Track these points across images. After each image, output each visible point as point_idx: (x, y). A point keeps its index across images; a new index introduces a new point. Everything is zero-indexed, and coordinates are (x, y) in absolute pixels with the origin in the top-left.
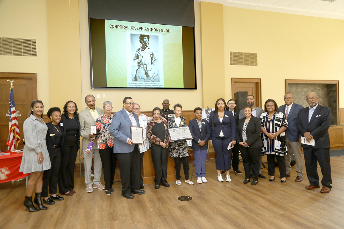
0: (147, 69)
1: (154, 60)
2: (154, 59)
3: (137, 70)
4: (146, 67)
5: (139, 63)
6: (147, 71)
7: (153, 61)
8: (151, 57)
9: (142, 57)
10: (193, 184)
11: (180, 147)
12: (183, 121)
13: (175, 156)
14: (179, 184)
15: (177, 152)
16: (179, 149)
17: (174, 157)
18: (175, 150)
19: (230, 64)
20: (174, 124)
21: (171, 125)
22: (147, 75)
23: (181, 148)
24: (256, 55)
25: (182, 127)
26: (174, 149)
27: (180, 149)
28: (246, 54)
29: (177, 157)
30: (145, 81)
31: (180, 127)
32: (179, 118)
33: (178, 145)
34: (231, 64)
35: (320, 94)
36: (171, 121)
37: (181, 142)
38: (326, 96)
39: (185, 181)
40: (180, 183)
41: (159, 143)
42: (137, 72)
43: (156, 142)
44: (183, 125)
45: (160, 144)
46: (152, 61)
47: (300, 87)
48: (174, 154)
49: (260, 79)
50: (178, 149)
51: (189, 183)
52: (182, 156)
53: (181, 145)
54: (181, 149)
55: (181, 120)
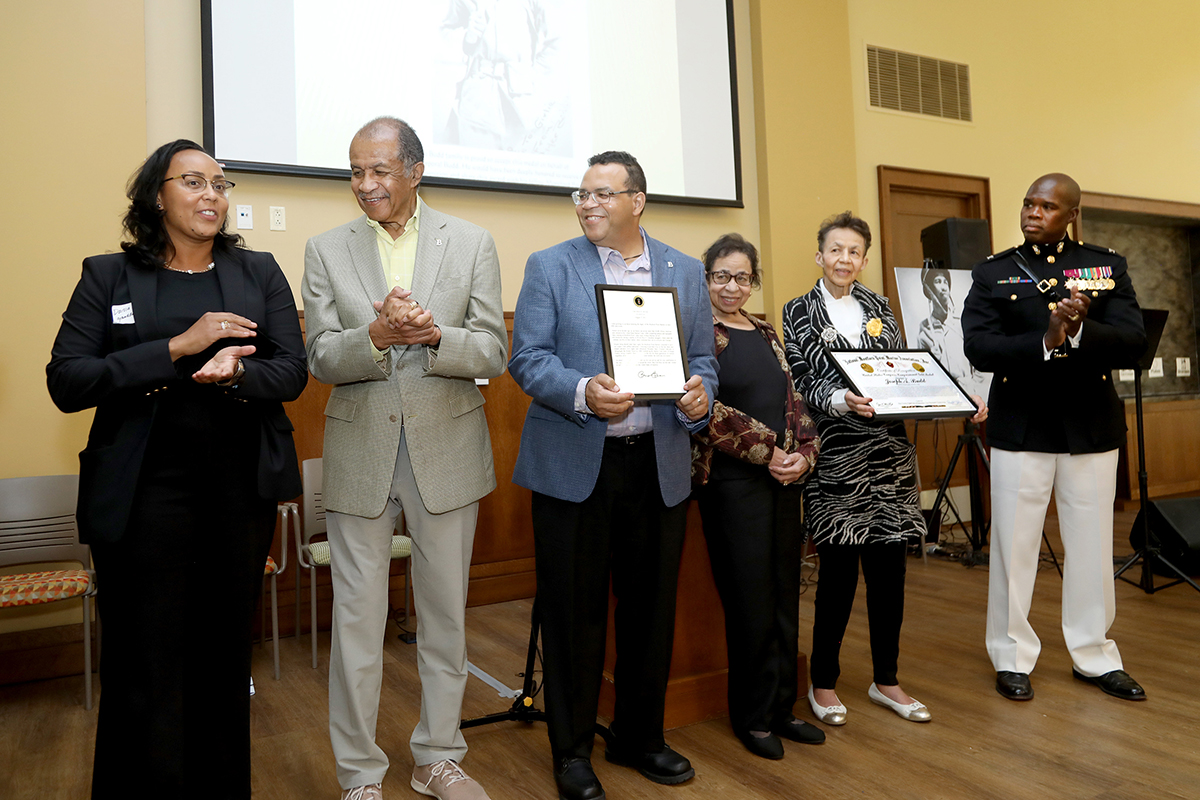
0: (509, 85)
1: (547, 44)
2: (545, 33)
3: (460, 85)
4: (506, 75)
5: (469, 49)
6: (513, 95)
7: (539, 47)
8: (529, 22)
9: (487, 19)
10: (924, 716)
11: (879, 476)
12: (880, 316)
13: (849, 536)
14: (837, 719)
15: (861, 509)
16: (874, 489)
17: (843, 541)
18: (850, 499)
19: (869, 102)
20: (827, 335)
21: (808, 341)
22: (511, 116)
23: (889, 480)
24: (964, 69)
25: (876, 349)
26: (843, 488)
27: (880, 488)
28: (928, 63)
29: (862, 540)
30: (501, 149)
31: (869, 350)
32: (850, 298)
33: (864, 465)
34: (874, 103)
35: (1169, 265)
36: (807, 321)
37: (885, 445)
38: (1187, 275)
39: (874, 692)
40: (842, 709)
41: (766, 451)
42: (458, 96)
43: (746, 445)
44: (882, 340)
45: (770, 456)
46: (533, 48)
47: (1104, 232)
48: (840, 524)
49: (986, 182)
50: (868, 492)
51: (897, 706)
52: (897, 536)
53: (887, 465)
54: (888, 486)
55: (866, 310)
